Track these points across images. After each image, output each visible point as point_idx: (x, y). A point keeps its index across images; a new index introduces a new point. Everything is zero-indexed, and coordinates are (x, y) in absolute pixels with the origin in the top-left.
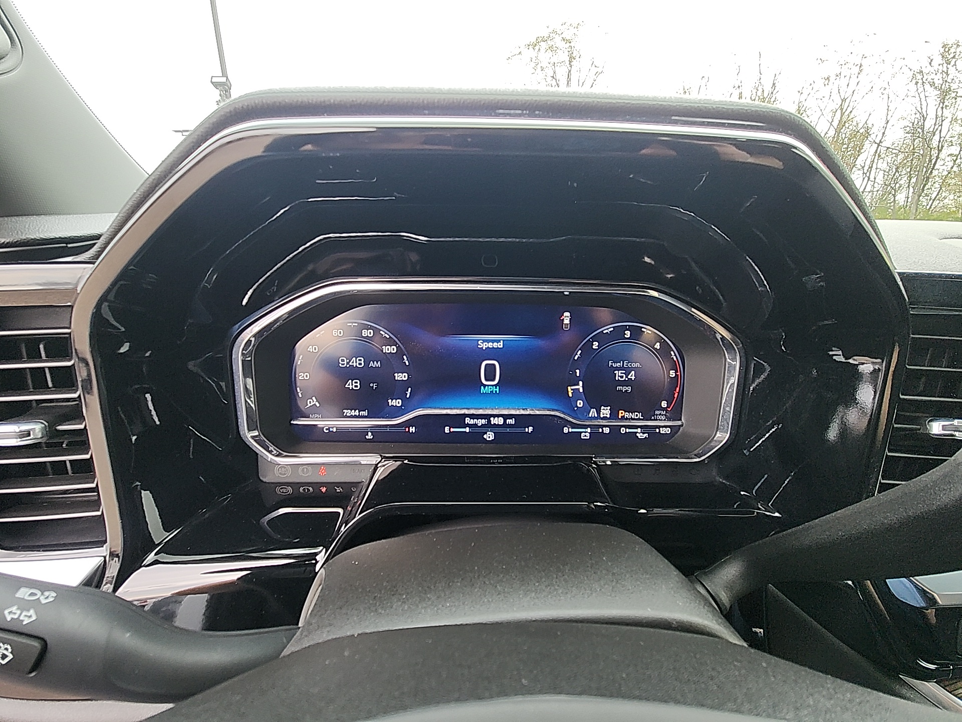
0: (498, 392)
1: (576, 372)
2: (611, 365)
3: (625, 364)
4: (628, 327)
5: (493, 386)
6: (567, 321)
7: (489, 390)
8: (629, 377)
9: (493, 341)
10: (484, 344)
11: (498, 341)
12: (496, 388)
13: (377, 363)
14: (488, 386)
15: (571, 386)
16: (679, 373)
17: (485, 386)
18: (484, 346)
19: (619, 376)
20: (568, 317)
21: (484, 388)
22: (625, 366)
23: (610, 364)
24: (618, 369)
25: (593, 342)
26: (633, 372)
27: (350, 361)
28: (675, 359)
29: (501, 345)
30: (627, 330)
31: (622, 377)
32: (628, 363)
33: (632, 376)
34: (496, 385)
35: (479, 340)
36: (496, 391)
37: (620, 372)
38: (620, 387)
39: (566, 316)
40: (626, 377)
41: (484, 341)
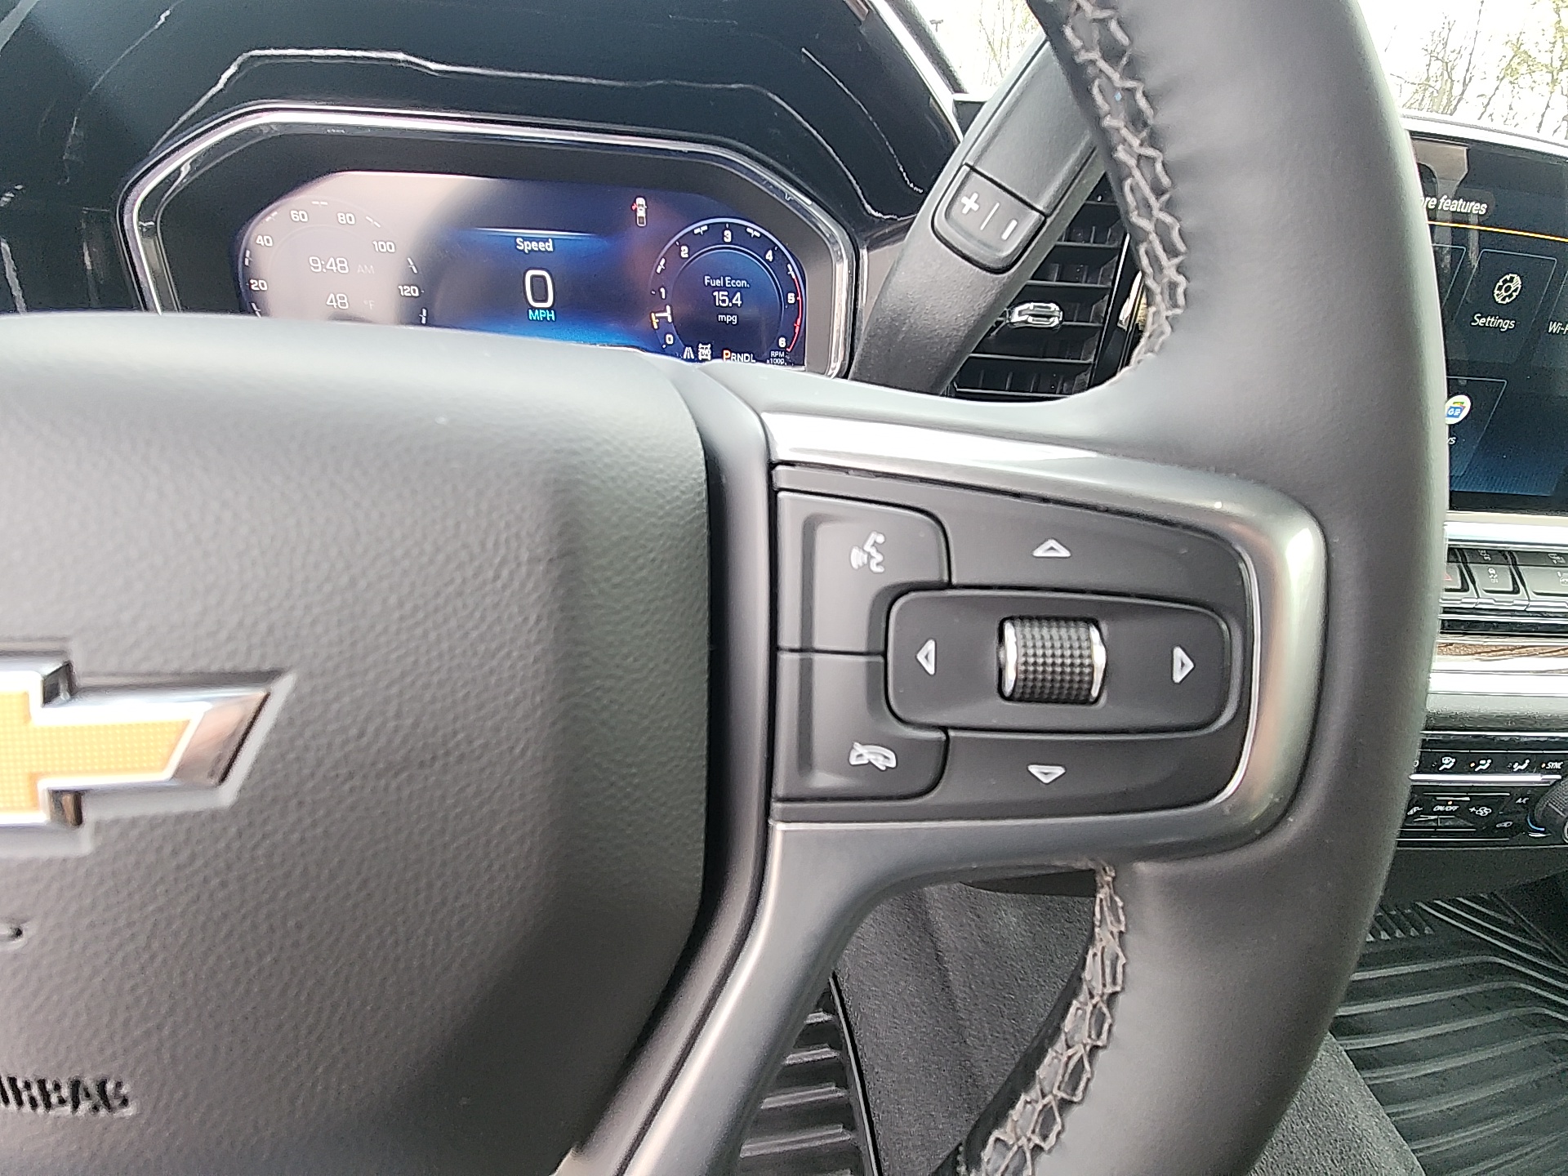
0: (553, 319)
1: (661, 293)
2: (709, 284)
3: (727, 282)
4: (727, 226)
5: (545, 309)
6: (641, 213)
7: (541, 315)
8: (734, 302)
9: (538, 240)
10: (526, 243)
11: (545, 240)
12: (550, 313)
13: (369, 267)
14: (539, 309)
15: (655, 313)
16: (799, 298)
17: (534, 309)
18: (526, 246)
19: (719, 300)
20: (643, 206)
21: (534, 312)
22: (727, 285)
23: (706, 281)
24: (719, 289)
25: (680, 246)
26: (738, 294)
27: (326, 263)
28: (794, 277)
29: (549, 246)
30: (727, 229)
31: (724, 301)
32: (731, 280)
33: (737, 300)
34: (550, 309)
35: (516, 237)
36: (551, 317)
37: (721, 293)
38: (722, 316)
39: (639, 205)
40: (730, 301)
41: (525, 239)
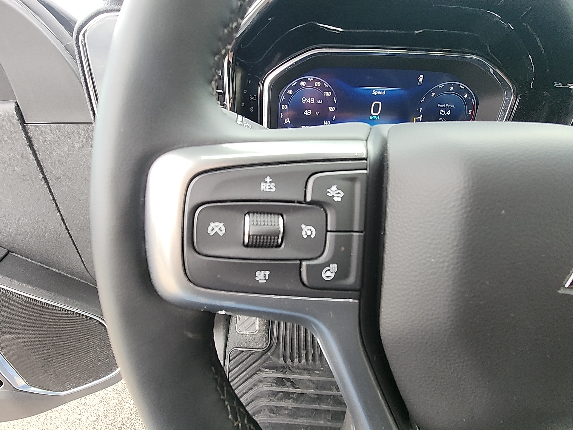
0: (378, 119)
1: (420, 110)
2: (439, 106)
3: (446, 106)
4: (453, 84)
5: (376, 116)
6: (421, 80)
7: (374, 118)
8: (447, 113)
9: (380, 91)
10: (376, 92)
11: (383, 91)
12: (378, 117)
13: (321, 101)
14: (374, 115)
15: (416, 117)
16: (473, 112)
17: (372, 115)
18: (375, 93)
19: (442, 112)
20: (422, 77)
21: (372, 117)
24: (442, 108)
25: (432, 93)
26: (450, 111)
27: (307, 99)
28: (473, 104)
29: (384, 93)
30: (452, 86)
31: (443, 113)
32: (448, 105)
33: (448, 113)
34: (378, 116)
35: (373, 90)
37: (443, 110)
38: (441, 119)
39: (421, 77)
40: (446, 113)
41: (376, 90)
